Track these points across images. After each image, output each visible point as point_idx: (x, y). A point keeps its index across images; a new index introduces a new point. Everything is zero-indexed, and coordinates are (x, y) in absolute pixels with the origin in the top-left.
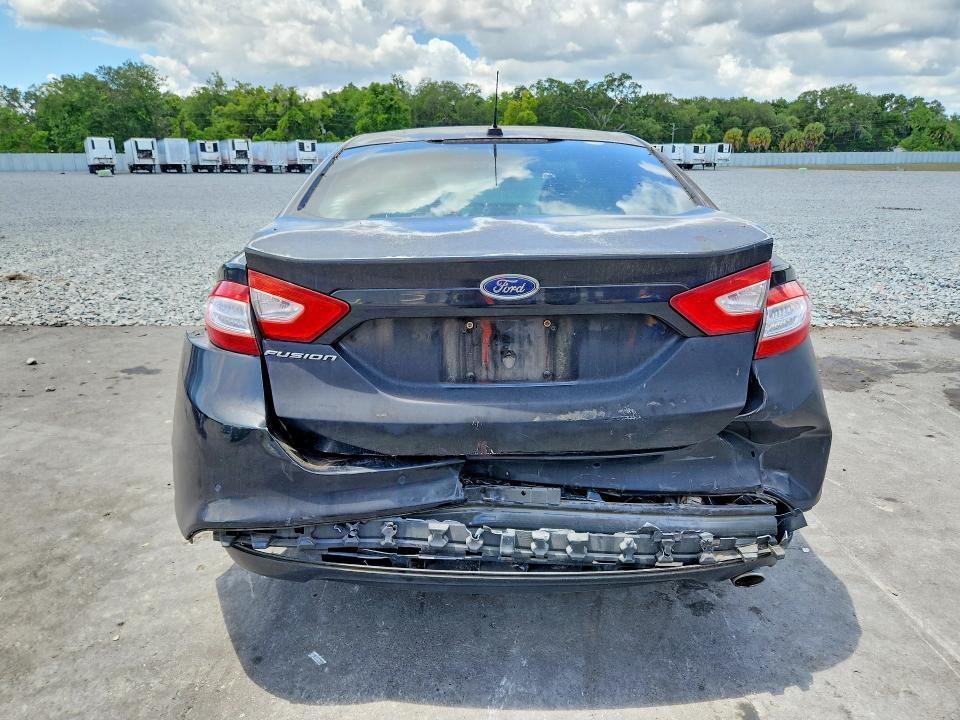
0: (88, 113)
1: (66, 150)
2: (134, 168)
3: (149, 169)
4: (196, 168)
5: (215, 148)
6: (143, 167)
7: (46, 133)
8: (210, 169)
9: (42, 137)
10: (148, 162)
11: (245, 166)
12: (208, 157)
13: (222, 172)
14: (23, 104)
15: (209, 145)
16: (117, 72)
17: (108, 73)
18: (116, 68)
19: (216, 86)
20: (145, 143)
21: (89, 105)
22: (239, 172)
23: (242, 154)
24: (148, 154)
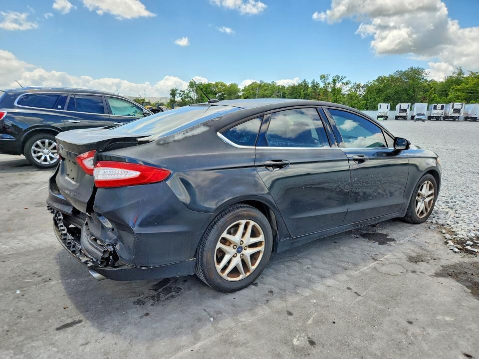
0: (385, 93)
1: (371, 109)
2: (397, 118)
3: (405, 118)
4: (430, 118)
5: (442, 108)
6: (401, 117)
7: (366, 102)
8: (438, 119)
9: (363, 104)
10: (404, 114)
11: (458, 117)
12: (438, 112)
13: (444, 120)
14: (361, 90)
15: (439, 106)
16: (404, 73)
17: (400, 74)
18: (404, 71)
19: (458, 75)
20: (404, 106)
21: (387, 89)
22: (454, 120)
23: (457, 111)
24: (404, 111)
